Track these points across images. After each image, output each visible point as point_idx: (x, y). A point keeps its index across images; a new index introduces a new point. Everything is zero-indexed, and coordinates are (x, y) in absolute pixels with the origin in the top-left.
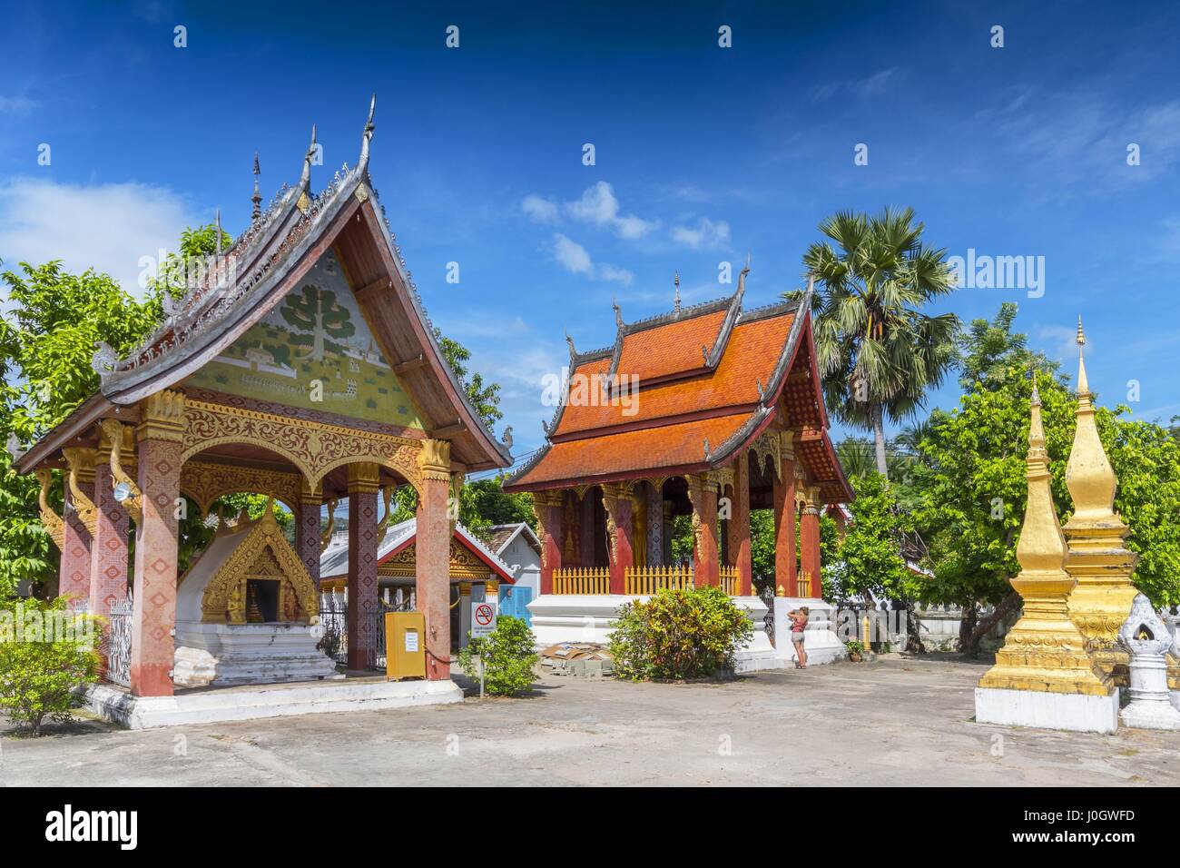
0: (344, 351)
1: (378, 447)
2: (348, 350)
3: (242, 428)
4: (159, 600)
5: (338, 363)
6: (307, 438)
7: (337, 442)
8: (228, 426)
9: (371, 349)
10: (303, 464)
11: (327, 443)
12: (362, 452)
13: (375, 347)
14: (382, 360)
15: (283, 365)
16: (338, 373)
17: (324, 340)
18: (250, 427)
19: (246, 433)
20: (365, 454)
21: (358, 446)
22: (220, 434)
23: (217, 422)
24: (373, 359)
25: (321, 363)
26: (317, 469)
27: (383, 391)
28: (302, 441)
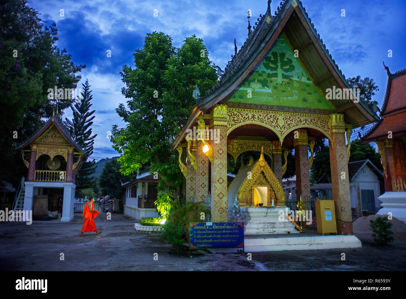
0: (291, 78)
1: (309, 120)
2: (292, 77)
3: (250, 117)
4: (221, 196)
5: (288, 83)
6: (278, 119)
7: (291, 119)
8: (245, 117)
9: (303, 75)
10: (277, 131)
11: (287, 120)
12: (302, 123)
13: (304, 73)
14: (308, 79)
15: (265, 87)
16: (289, 88)
17: (282, 74)
18: (253, 117)
19: (252, 119)
20: (304, 124)
21: (300, 121)
22: (242, 121)
23: (240, 116)
24: (304, 79)
25: (282, 85)
26: (283, 133)
27: (309, 93)
28: (275, 121)
